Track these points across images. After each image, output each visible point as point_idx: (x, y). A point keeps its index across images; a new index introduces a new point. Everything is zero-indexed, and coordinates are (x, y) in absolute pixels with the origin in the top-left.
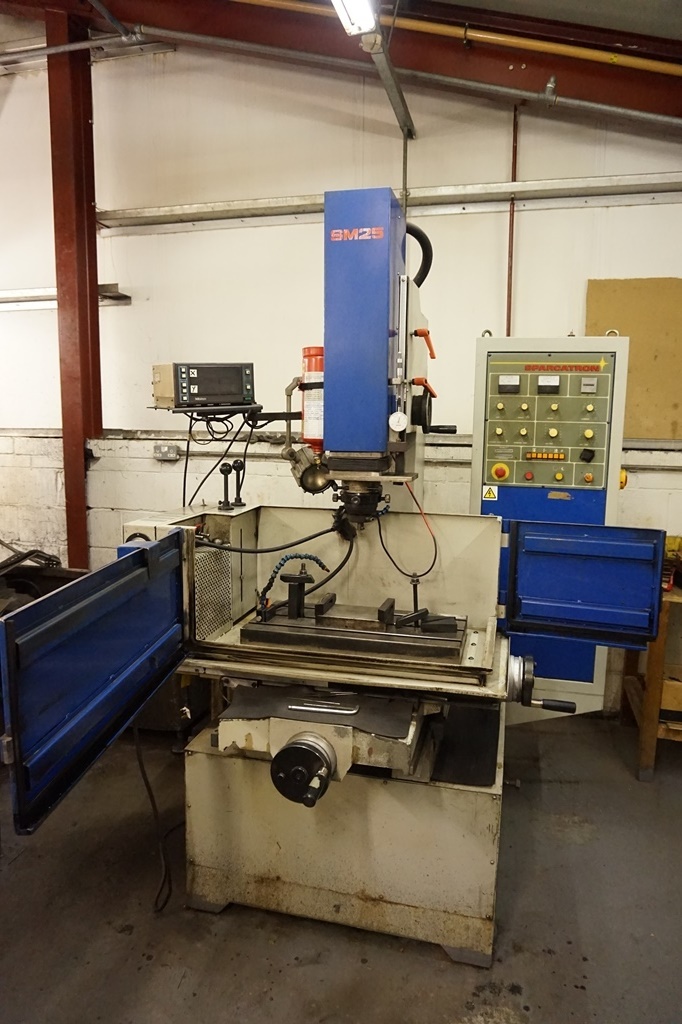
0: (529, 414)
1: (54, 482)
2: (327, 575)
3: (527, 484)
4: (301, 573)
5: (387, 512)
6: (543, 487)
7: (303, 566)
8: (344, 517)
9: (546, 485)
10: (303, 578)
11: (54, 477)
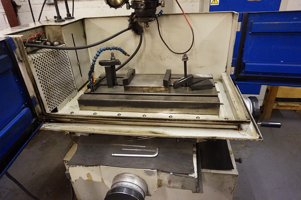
1: (4, 19)
2: (128, 58)
4: (112, 59)
5: (162, 15)
7: (112, 55)
8: (135, 20)
10: (113, 62)
11: (3, 17)
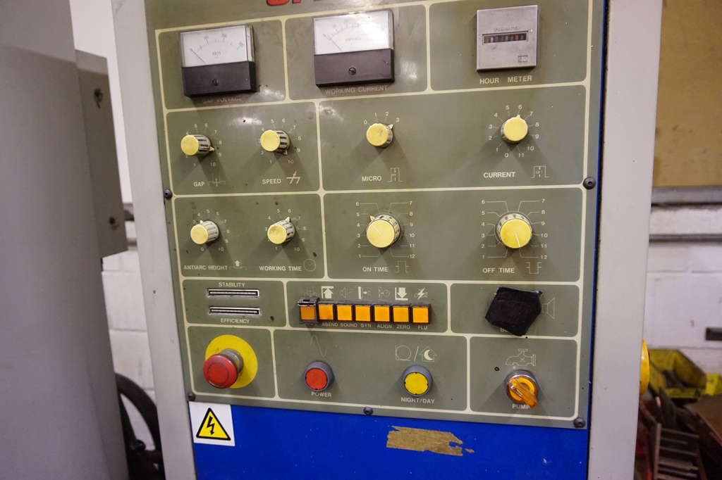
0: (297, 167)
3: (315, 403)
6: (368, 413)
9: (379, 408)
